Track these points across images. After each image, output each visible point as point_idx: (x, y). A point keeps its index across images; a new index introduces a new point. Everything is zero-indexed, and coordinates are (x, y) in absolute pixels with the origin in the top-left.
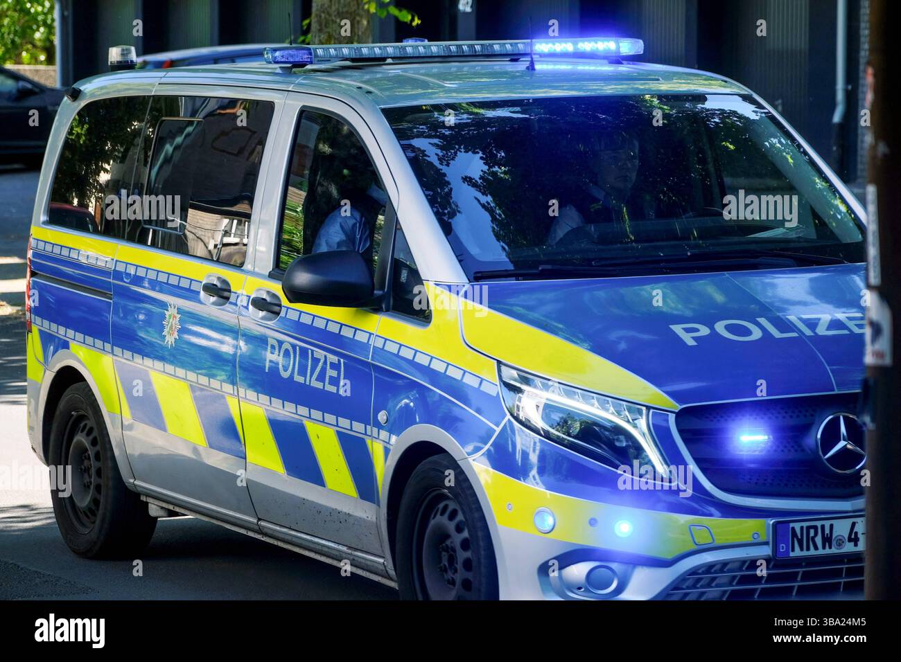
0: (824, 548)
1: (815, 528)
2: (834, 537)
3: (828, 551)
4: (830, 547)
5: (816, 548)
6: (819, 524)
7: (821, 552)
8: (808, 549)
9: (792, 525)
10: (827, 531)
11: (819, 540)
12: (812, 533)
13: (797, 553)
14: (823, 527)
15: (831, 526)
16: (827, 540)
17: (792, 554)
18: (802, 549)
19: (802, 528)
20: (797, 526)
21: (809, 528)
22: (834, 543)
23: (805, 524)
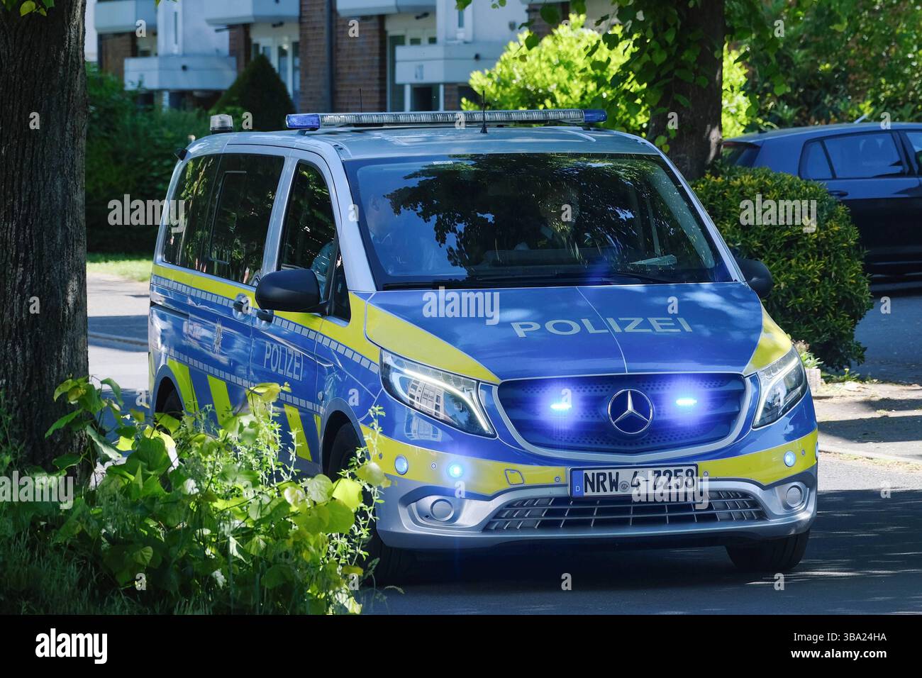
0: (611, 490)
1: (604, 475)
2: (619, 483)
3: (614, 493)
4: (617, 490)
5: (605, 490)
6: (607, 472)
7: (609, 493)
8: (598, 491)
9: (585, 472)
10: (614, 477)
11: (607, 484)
12: (601, 478)
13: (590, 493)
14: (610, 474)
15: (617, 474)
16: (614, 484)
17: (585, 494)
18: (593, 491)
19: (593, 474)
20: (589, 473)
21: (598, 475)
22: (619, 487)
23: (596, 472)
